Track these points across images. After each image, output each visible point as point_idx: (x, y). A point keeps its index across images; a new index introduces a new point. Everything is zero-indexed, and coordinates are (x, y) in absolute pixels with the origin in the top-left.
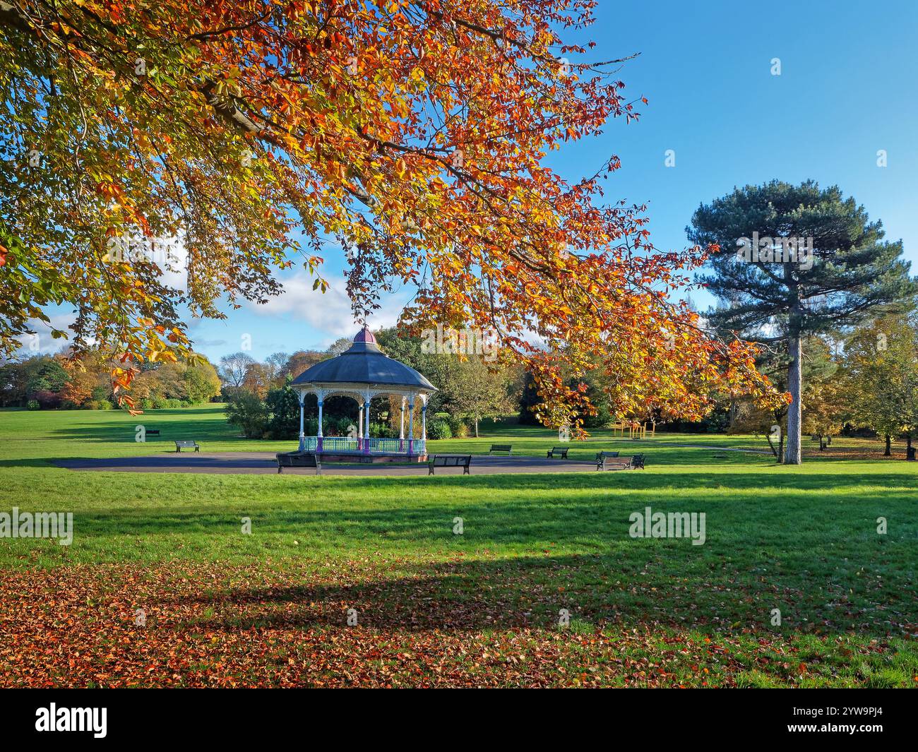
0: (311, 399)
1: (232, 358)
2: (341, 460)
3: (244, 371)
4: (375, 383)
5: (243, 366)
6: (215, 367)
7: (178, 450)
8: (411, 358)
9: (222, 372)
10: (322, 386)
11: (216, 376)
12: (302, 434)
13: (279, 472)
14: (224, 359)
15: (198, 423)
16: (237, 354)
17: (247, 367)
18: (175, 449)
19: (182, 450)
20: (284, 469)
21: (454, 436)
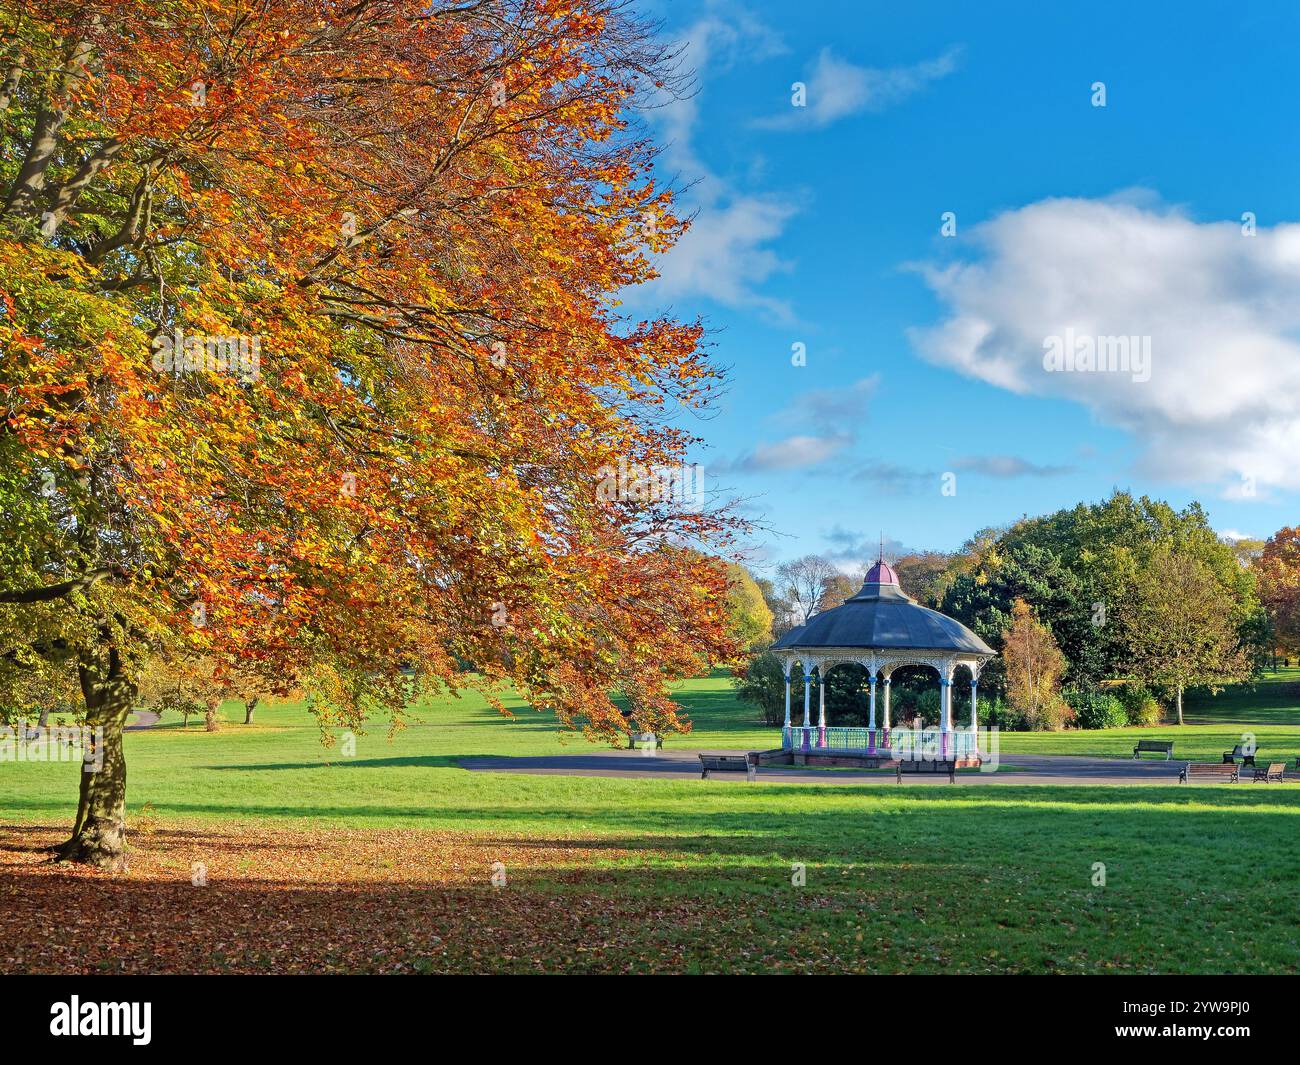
0: (797, 671)
1: (797, 567)
2: (834, 763)
3: (819, 590)
4: (881, 647)
5: (818, 581)
6: (763, 585)
7: (631, 747)
8: (1050, 579)
9: (778, 593)
10: (810, 653)
11: (762, 603)
12: (788, 723)
13: (704, 777)
14: (783, 570)
15: (707, 696)
16: (807, 559)
17: (824, 582)
18: (627, 744)
19: (636, 744)
20: (710, 774)
21: (1134, 721)
